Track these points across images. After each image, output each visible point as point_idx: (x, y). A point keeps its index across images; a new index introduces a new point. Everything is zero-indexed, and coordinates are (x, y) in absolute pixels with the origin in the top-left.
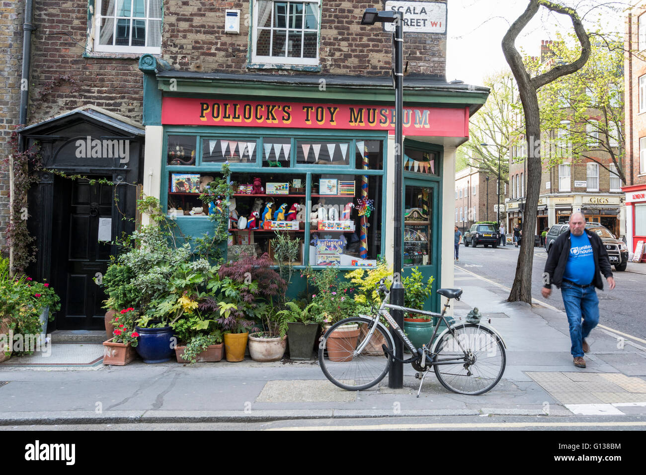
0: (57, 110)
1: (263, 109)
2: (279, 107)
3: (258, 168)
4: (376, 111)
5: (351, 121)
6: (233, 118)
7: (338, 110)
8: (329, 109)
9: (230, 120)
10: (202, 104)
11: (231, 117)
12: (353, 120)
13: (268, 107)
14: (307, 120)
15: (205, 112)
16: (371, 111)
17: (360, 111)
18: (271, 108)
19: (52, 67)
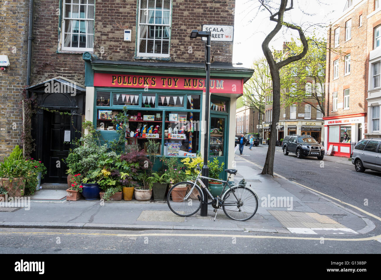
0: (44, 78)
1: (142, 79)
2: (150, 78)
3: (140, 108)
4: (197, 81)
5: (185, 86)
6: (128, 83)
7: (178, 80)
8: (174, 79)
9: (126, 84)
10: (113, 77)
11: (127, 83)
12: (186, 85)
13: (145, 78)
14: (164, 85)
15: (114, 80)
16: (195, 80)
17: (189, 80)
18: (146, 78)
19: (42, 58)
